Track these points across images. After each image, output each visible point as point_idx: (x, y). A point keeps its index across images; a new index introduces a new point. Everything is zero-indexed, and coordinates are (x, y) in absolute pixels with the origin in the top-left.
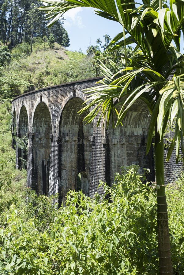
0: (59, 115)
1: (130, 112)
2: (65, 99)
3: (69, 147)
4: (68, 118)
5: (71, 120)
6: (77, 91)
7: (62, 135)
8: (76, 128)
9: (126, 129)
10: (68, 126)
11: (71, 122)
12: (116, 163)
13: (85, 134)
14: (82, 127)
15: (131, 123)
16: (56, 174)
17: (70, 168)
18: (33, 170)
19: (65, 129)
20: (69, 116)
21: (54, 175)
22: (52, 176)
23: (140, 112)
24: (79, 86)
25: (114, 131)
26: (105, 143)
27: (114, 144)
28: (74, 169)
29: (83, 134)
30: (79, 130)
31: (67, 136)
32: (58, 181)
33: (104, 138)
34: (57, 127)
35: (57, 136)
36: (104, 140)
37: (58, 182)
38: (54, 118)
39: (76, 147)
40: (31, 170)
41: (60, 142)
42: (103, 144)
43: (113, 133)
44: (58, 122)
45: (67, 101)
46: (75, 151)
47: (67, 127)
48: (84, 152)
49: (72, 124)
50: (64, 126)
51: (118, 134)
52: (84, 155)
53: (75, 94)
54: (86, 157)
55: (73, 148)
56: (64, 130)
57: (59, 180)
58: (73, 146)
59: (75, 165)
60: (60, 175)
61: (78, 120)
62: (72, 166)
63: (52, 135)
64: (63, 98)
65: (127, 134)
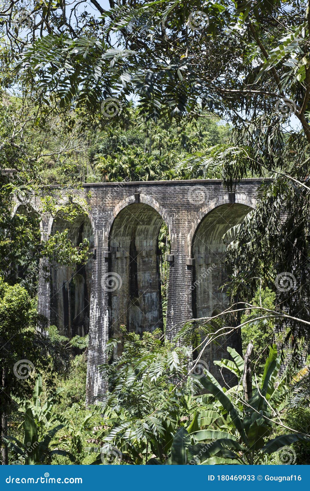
0: (108, 224)
1: (218, 225)
2: (120, 204)
3: (120, 266)
4: (120, 227)
5: (122, 229)
6: (142, 195)
7: (112, 250)
8: (128, 240)
9: (211, 246)
10: (119, 238)
11: (122, 233)
12: (202, 288)
13: (138, 248)
14: (134, 238)
15: (216, 238)
16: (103, 302)
17: (121, 293)
18: (51, 296)
19: (116, 242)
20: (121, 225)
21: (99, 304)
22: (95, 305)
23: (227, 225)
24: (145, 188)
25: (199, 249)
26: (192, 264)
27: (200, 265)
28: (125, 294)
29: (135, 247)
30: (131, 242)
31: (118, 251)
32: (107, 311)
33: (189, 258)
34: (105, 240)
35: (105, 252)
36: (190, 260)
37: (107, 314)
38: (98, 227)
39: (127, 266)
40: (47, 295)
41: (109, 260)
42: (188, 266)
43: (199, 251)
44: (106, 233)
45: (124, 207)
46: (126, 271)
47: (117, 239)
48: (137, 272)
49: (123, 236)
50: (114, 238)
51: (203, 253)
52: (136, 276)
53: (139, 199)
54: (138, 277)
55: (124, 267)
56: (114, 244)
57: (109, 311)
58: (124, 265)
59: (127, 289)
60: (110, 303)
61: (130, 230)
62: (123, 291)
63: (95, 250)
64: (116, 201)
65: (212, 251)
